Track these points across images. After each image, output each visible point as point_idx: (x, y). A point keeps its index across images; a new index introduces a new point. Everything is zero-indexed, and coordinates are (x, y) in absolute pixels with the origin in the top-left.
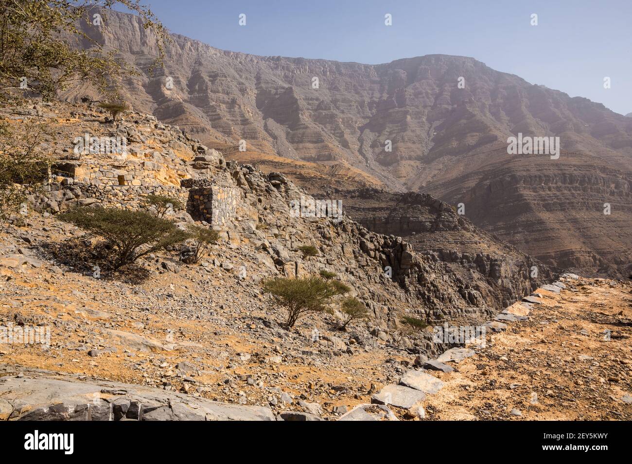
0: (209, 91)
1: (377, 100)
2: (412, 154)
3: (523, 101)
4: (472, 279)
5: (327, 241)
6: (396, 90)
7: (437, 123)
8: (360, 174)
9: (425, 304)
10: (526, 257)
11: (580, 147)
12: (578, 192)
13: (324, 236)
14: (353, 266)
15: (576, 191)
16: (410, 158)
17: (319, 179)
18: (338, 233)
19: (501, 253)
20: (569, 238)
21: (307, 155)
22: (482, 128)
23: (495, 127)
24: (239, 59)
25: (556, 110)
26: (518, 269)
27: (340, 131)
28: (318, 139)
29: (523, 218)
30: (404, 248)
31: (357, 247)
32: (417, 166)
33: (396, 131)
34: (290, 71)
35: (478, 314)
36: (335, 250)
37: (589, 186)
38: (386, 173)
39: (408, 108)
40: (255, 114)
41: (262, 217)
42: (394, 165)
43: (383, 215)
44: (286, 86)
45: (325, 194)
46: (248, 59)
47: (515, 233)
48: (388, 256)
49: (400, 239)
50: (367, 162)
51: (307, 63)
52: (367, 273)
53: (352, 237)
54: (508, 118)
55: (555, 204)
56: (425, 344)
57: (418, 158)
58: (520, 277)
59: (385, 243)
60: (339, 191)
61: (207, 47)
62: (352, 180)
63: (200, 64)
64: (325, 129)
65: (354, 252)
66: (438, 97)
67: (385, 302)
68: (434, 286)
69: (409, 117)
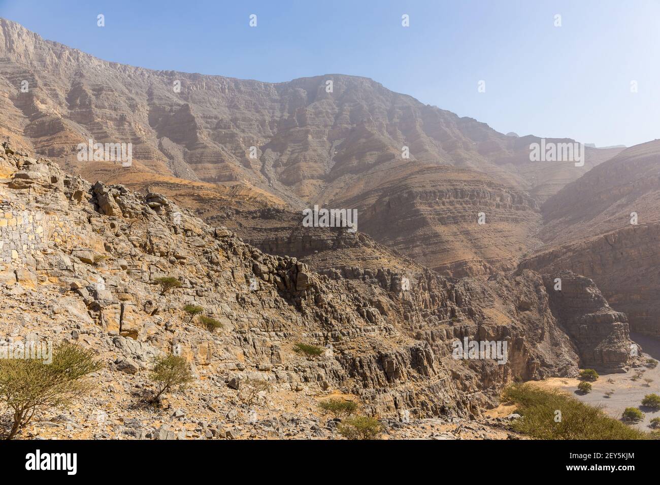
0: (93, 106)
1: (278, 119)
2: (315, 173)
3: (417, 120)
4: (373, 294)
5: (214, 266)
6: (297, 110)
7: (337, 143)
8: (262, 194)
9: (323, 327)
10: (424, 269)
11: (469, 164)
12: (469, 206)
13: (212, 262)
14: (245, 291)
15: (467, 204)
16: (312, 177)
17: (219, 200)
18: (228, 257)
19: (400, 267)
20: (462, 249)
21: (207, 176)
22: (381, 147)
23: (393, 146)
24: (127, 72)
25: (447, 129)
26: (417, 281)
27: (241, 151)
28: (218, 159)
29: (420, 232)
30: (299, 269)
31: (249, 271)
32: (320, 185)
33: (298, 151)
34: (185, 87)
35: (377, 332)
36: (224, 275)
37: (478, 200)
38: (288, 193)
39: (309, 128)
40: (148, 133)
41: (111, 245)
42: (297, 184)
43: (285, 235)
44: (182, 103)
45: (225, 216)
46: (138, 73)
47: (413, 247)
48: (283, 279)
49: (294, 260)
50: (270, 182)
51: (204, 79)
52: (261, 298)
53: (244, 260)
54: (405, 137)
55: (448, 217)
56: (316, 376)
57: (320, 177)
58: (420, 289)
59: (279, 265)
60: (240, 212)
61: (90, 57)
62: (254, 200)
63: (82, 76)
64: (225, 149)
65: (246, 277)
66: (337, 116)
67: (280, 327)
68: (331, 306)
69: (310, 137)
